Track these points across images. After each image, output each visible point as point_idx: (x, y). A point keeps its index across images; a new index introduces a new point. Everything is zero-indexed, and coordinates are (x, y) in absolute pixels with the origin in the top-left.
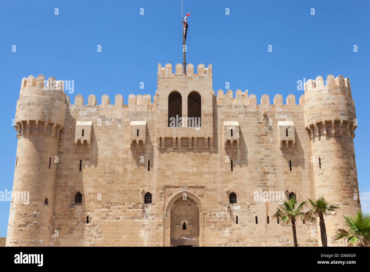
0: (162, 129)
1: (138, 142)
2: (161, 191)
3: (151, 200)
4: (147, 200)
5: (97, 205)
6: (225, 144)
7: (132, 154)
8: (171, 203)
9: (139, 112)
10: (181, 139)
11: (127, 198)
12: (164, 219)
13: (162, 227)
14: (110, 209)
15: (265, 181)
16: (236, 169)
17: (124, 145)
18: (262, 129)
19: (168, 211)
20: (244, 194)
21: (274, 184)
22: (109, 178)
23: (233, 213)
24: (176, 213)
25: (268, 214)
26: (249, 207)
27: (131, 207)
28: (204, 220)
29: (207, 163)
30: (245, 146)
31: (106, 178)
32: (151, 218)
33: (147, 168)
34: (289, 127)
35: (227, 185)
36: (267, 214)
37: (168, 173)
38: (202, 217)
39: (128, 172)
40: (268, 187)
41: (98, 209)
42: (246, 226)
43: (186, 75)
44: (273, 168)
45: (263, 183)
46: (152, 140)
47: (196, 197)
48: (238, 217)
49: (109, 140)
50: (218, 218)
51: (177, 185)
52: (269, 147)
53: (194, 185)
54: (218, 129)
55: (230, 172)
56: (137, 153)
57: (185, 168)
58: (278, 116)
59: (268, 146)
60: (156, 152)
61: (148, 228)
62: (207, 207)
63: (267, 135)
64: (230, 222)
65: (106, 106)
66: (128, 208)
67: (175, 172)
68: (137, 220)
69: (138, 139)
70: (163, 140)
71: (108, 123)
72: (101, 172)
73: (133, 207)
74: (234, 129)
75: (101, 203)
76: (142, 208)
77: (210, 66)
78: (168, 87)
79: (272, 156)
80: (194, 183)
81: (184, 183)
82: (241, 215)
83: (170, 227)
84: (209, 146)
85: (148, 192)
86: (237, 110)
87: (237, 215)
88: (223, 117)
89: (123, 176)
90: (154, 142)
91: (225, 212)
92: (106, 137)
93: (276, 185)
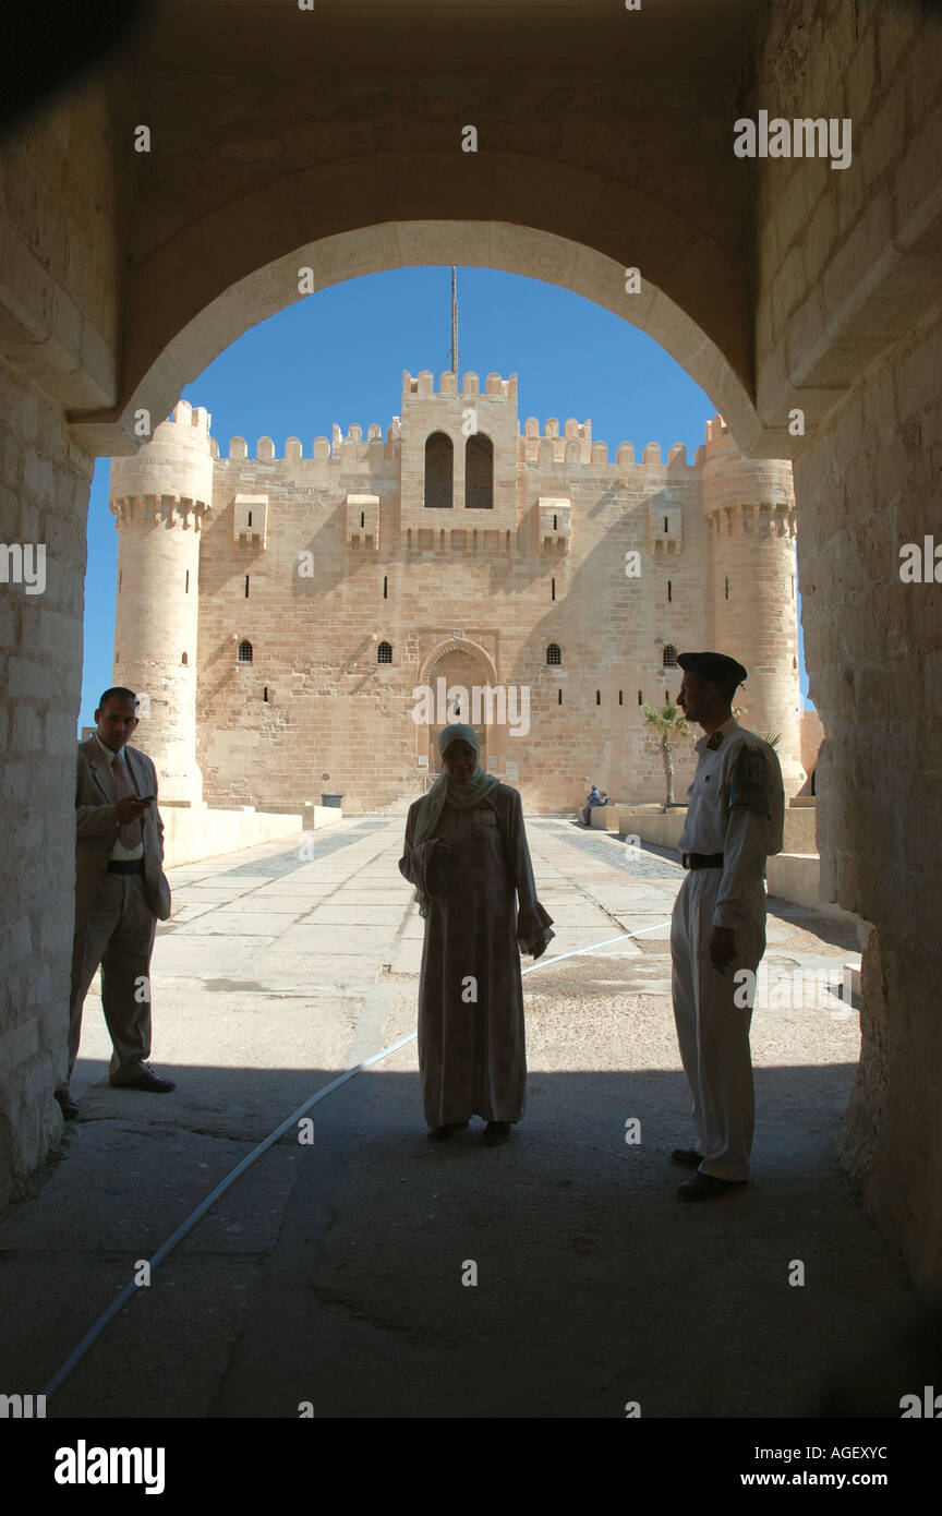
0: (414, 512)
1: (363, 539)
2: (413, 639)
3: (391, 657)
4: (384, 657)
5: (284, 667)
6: (541, 545)
7: (350, 564)
8: (430, 662)
9: (365, 477)
10: (450, 534)
14: (310, 674)
16: (562, 595)
17: (334, 544)
19: (426, 680)
20: (576, 647)
23: (554, 684)
26: (584, 672)
27: (352, 670)
30: (581, 550)
35: (543, 628)
36: (620, 687)
37: (425, 603)
39: (345, 601)
41: (287, 674)
42: (577, 709)
43: (461, 398)
44: (634, 595)
45: (613, 626)
46: (391, 536)
47: (483, 653)
48: (563, 692)
51: (443, 627)
53: (477, 628)
55: (550, 601)
56: (361, 561)
57: (459, 592)
58: (650, 489)
60: (400, 559)
61: (386, 711)
62: (503, 672)
63: (626, 529)
64: (546, 701)
65: (297, 463)
66: (346, 672)
67: (439, 601)
68: (364, 696)
69: (363, 533)
70: (414, 536)
71: (299, 499)
72: (289, 600)
73: (356, 670)
74: (560, 514)
75: (291, 662)
76: (374, 673)
77: (514, 378)
78: (424, 422)
80: (477, 624)
81: (458, 624)
82: (570, 689)
84: (508, 548)
85: (386, 642)
86: (568, 473)
87: (562, 687)
89: (335, 608)
90: (395, 539)
91: (538, 681)
92: (297, 528)
93: (639, 630)
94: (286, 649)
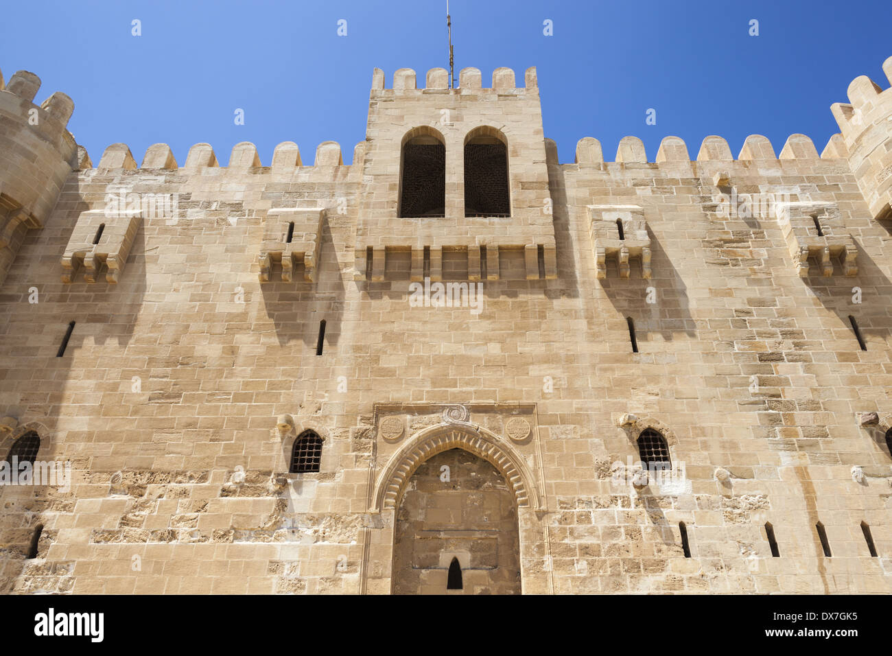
0: (377, 224)
1: (286, 261)
2: (361, 426)
3: (318, 460)
4: (302, 461)
5: (90, 482)
6: (600, 265)
7: (263, 300)
8: (398, 469)
9: (304, 185)
10: (440, 254)
11: (221, 454)
12: (367, 537)
13: (355, 571)
14: (141, 496)
15: (770, 385)
16: (652, 345)
17: (239, 273)
18: (723, 224)
19: (387, 504)
20: (698, 435)
21: (810, 396)
22: (164, 380)
23: (665, 511)
24: (420, 518)
25: (816, 512)
26: (726, 484)
27: (233, 487)
28: (542, 539)
29: (538, 327)
30: (673, 273)
31: (151, 379)
32: (310, 532)
33: (316, 345)
34: (821, 211)
35: (624, 401)
36: (813, 513)
37: (393, 360)
38: (529, 526)
39: (240, 360)
40: (789, 406)
41: (93, 497)
42: (729, 567)
43: (457, 92)
44: (791, 341)
45: (765, 395)
46: (339, 261)
47: (503, 447)
48: (688, 527)
49: (189, 259)
50: (600, 532)
51: (424, 402)
52: (760, 276)
53: (491, 402)
54: (570, 227)
55: (631, 353)
56: (282, 298)
57: (454, 343)
58: (770, 189)
59: (755, 272)
60: (353, 293)
61: (293, 576)
62: (551, 487)
63: (744, 242)
64: (655, 549)
65: (199, 171)
66: (220, 492)
67: (418, 357)
68: (248, 543)
69: (287, 251)
70: (378, 258)
71: (194, 214)
72: (136, 360)
73: (242, 487)
74: (626, 218)
75: (111, 473)
76: (279, 493)
77: (532, 73)
78: (402, 117)
79: (778, 303)
81: (454, 395)
82: (701, 520)
83: (389, 571)
84: (542, 273)
85: (309, 430)
86: (629, 175)
87: (685, 518)
88: (584, 193)
89: (220, 373)
90: (346, 265)
91: (629, 505)
92: (180, 252)
93: (821, 401)
94: (107, 449)
